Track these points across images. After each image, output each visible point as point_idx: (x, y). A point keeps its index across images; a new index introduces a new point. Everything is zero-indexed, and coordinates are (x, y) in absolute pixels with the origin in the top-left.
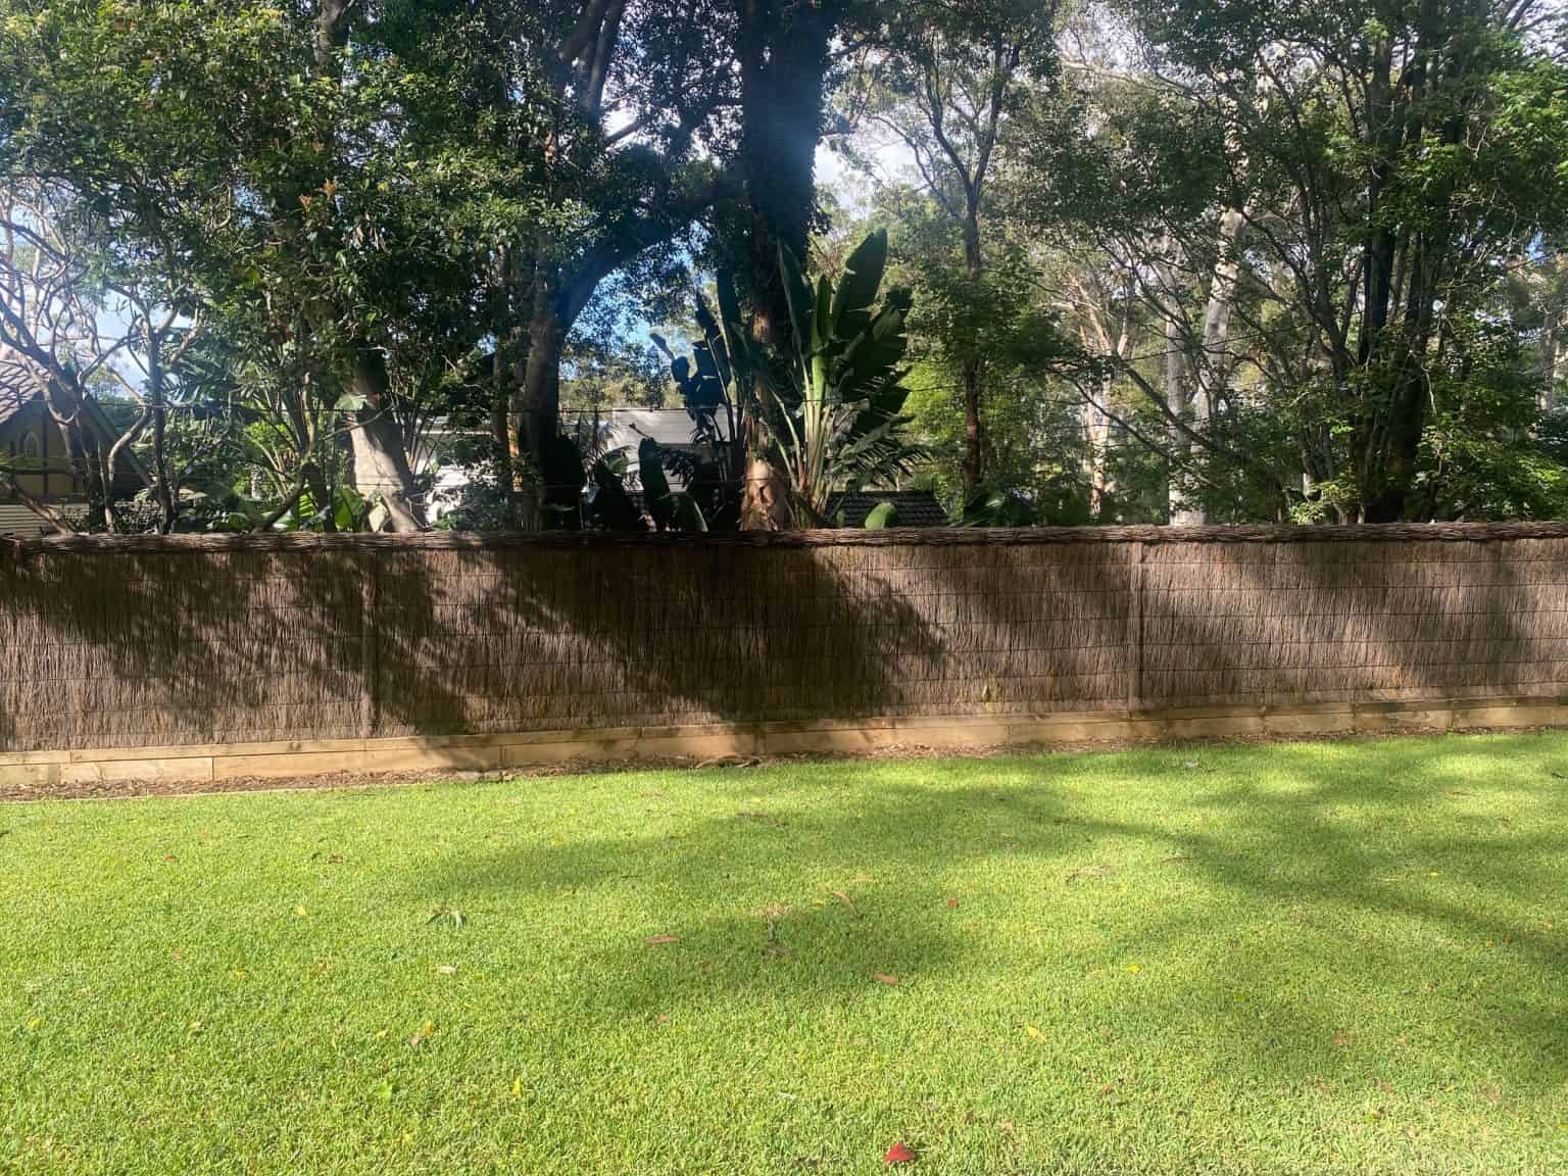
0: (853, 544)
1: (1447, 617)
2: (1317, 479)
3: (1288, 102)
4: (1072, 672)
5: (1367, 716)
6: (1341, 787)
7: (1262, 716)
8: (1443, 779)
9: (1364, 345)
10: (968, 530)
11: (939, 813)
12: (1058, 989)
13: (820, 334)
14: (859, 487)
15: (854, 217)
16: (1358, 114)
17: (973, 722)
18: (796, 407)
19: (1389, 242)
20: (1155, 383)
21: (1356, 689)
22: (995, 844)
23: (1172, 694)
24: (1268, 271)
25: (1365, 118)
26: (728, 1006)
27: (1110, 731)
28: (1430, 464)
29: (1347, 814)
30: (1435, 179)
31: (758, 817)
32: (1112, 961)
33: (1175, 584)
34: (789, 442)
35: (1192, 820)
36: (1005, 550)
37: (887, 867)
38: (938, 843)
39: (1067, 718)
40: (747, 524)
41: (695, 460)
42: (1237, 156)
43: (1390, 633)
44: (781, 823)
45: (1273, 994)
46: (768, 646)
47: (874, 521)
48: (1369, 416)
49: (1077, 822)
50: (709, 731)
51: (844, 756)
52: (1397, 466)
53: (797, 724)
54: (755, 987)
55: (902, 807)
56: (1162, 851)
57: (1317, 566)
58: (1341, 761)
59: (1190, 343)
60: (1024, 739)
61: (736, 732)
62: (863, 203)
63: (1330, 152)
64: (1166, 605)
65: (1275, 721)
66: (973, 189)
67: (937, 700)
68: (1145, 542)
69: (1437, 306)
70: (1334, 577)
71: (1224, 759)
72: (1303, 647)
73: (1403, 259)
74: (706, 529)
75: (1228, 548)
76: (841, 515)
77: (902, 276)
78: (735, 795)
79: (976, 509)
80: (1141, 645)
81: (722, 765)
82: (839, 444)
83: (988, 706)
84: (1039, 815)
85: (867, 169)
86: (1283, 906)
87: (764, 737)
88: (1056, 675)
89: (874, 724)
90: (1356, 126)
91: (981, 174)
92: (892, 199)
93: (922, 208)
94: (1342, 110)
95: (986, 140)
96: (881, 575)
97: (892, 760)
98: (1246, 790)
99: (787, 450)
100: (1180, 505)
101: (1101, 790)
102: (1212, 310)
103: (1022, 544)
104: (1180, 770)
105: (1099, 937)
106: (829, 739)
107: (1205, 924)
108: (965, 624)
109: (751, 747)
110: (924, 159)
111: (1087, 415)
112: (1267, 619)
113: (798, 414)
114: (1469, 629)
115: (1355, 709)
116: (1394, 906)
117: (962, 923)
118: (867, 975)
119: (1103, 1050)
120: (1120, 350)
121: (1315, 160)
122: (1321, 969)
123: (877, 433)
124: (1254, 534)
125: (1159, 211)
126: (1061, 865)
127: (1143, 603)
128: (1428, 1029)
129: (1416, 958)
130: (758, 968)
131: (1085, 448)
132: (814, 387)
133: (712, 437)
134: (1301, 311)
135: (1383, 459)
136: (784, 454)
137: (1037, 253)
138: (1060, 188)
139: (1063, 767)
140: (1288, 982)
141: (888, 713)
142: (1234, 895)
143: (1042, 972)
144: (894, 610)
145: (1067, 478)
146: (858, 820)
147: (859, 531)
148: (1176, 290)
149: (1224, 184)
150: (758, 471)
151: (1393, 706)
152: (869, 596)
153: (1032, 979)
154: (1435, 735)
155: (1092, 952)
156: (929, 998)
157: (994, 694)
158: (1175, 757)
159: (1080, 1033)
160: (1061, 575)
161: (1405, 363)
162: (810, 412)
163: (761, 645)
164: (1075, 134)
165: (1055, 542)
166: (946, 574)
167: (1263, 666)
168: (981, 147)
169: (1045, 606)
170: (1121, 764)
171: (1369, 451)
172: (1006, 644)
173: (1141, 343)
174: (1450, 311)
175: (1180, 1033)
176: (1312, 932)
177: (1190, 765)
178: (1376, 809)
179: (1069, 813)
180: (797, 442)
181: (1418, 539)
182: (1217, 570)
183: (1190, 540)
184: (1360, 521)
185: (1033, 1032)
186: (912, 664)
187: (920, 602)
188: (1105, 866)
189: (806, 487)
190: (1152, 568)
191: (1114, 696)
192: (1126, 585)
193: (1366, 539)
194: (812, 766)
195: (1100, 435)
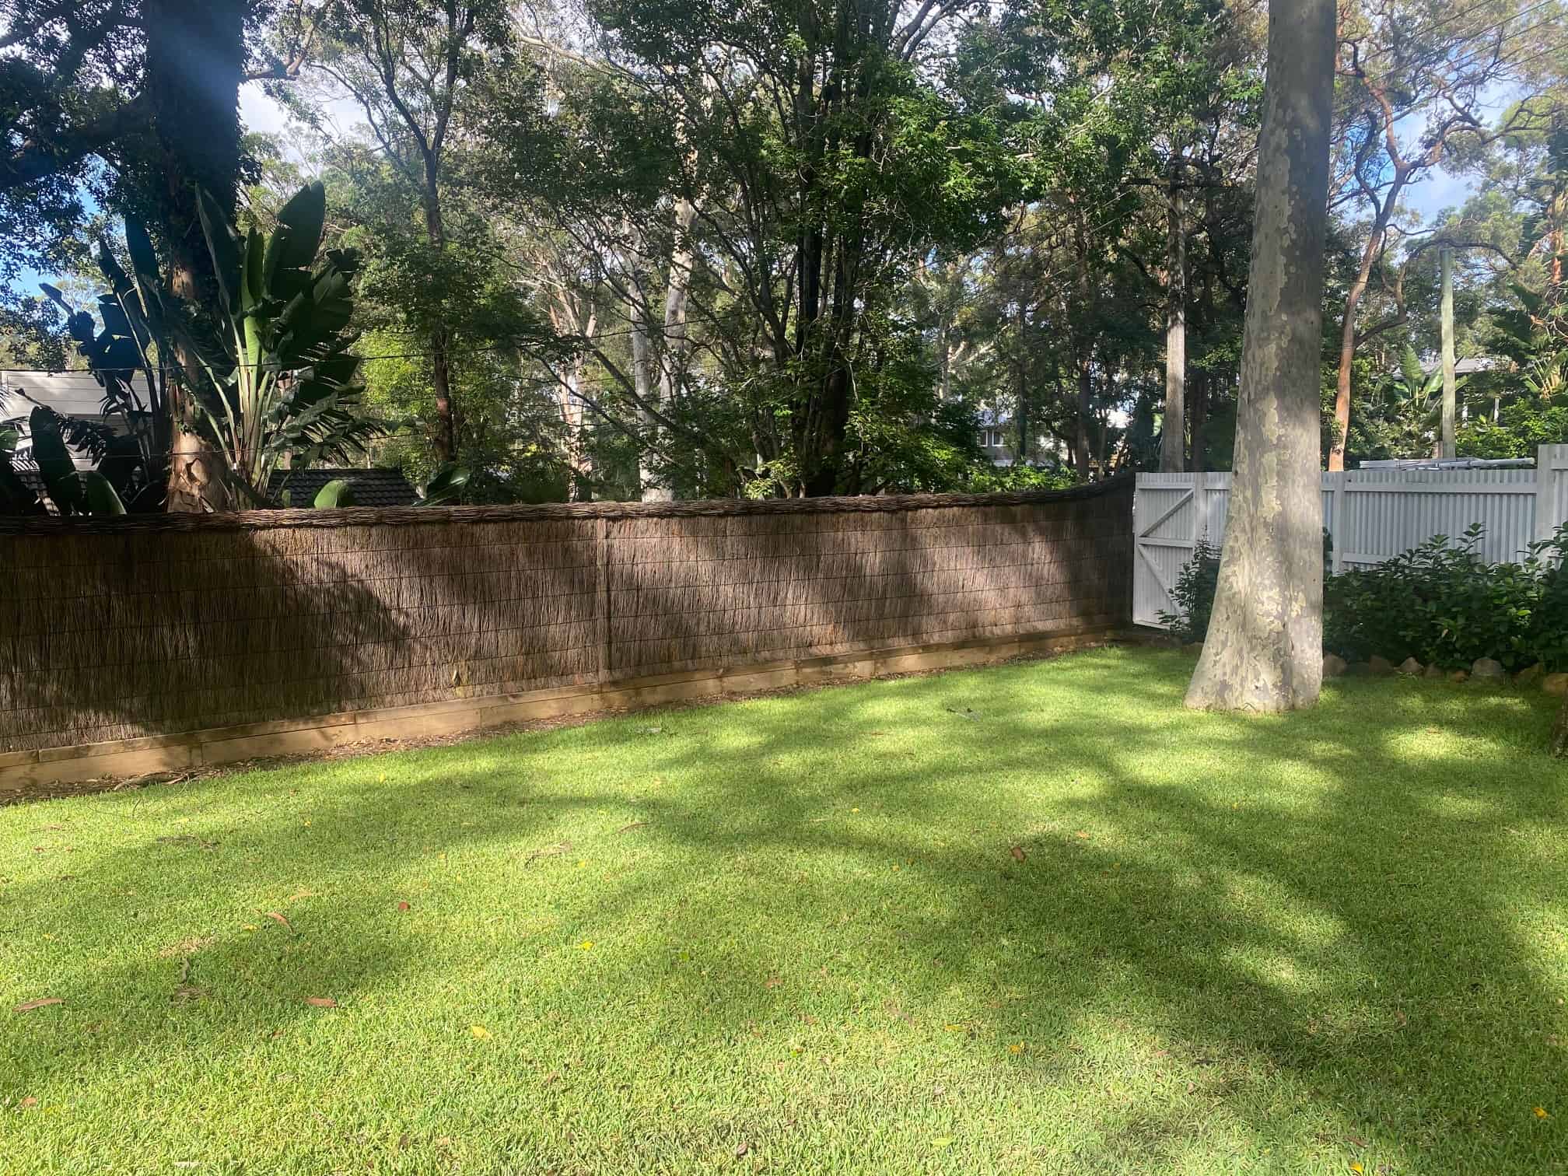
0: (299, 526)
1: (868, 578)
2: (766, 459)
3: (728, 102)
4: (544, 650)
5: (808, 670)
6: (785, 738)
7: (720, 678)
8: (864, 722)
9: (800, 335)
10: (432, 507)
11: (397, 809)
12: (508, 981)
13: (251, 292)
14: (306, 464)
15: (304, 173)
16: (788, 121)
17: (444, 709)
18: (228, 373)
19: (817, 243)
20: (622, 365)
21: (798, 647)
22: (454, 835)
23: (639, 663)
24: (719, 262)
25: (794, 125)
26: (121, 1069)
27: (583, 704)
28: (855, 444)
29: (788, 762)
30: (850, 187)
31: (183, 840)
32: (566, 941)
33: (638, 559)
34: (220, 412)
35: (652, 785)
36: (470, 529)
37: (333, 876)
38: (393, 842)
39: (541, 695)
40: (175, 505)
41: (107, 432)
42: (686, 150)
43: (823, 596)
44: (211, 844)
45: (715, 947)
46: (201, 644)
47: (325, 499)
48: (804, 401)
49: (543, 800)
50: (129, 746)
51: (300, 759)
52: (829, 447)
53: (240, 729)
54: (159, 1040)
55: (357, 806)
56: (623, 819)
57: (762, 539)
58: (785, 714)
59: (652, 327)
60: (497, 721)
61: (165, 745)
62: (312, 159)
63: (764, 152)
64: (631, 576)
65: (732, 682)
66: (431, 156)
67: (403, 690)
68: (609, 519)
69: (858, 304)
70: (776, 549)
71: (685, 721)
72: (754, 611)
73: (828, 260)
74: (124, 512)
75: (685, 522)
76: (286, 495)
77: (361, 240)
78: (156, 817)
79: (440, 487)
80: (609, 618)
81: (144, 784)
82: (280, 416)
83: (459, 691)
84: (505, 797)
85: (313, 121)
86: (729, 859)
87: (200, 747)
88: (527, 654)
89: (333, 721)
90: (787, 133)
91: (439, 139)
92: (344, 157)
93: (377, 170)
94: (774, 115)
95: (444, 106)
96: (334, 559)
97: (354, 757)
98: (702, 750)
99: (219, 423)
100: (648, 483)
101: (568, 765)
102: (670, 298)
103: (487, 522)
104: (644, 736)
105: (555, 918)
106: (282, 742)
107: (657, 887)
108: (430, 607)
109: (185, 759)
110: (377, 118)
111: (561, 396)
112: (721, 588)
113: (231, 381)
114: (885, 591)
115: (798, 666)
116: (822, 845)
117: (412, 925)
118: (299, 1002)
119: (551, 1037)
120: (589, 333)
121: (754, 162)
122: (758, 915)
123: (323, 404)
124: (706, 509)
125: (616, 195)
126: (521, 847)
127: (609, 577)
128: (846, 957)
129: (838, 891)
130: (164, 1017)
131: (562, 428)
132: (248, 352)
133: (128, 406)
134: (747, 303)
135: (818, 440)
136: (215, 426)
137: (501, 227)
138: (519, 162)
139: (534, 745)
140: (729, 933)
141: (349, 707)
142: (684, 853)
143: (494, 964)
144: (351, 596)
145: (543, 457)
146: (304, 829)
147: (306, 512)
148: (636, 274)
149: (676, 174)
150: (187, 445)
151: (828, 661)
152: (321, 582)
153: (482, 974)
154: (860, 683)
155: (547, 935)
156: (368, 1016)
157: (464, 678)
158: (640, 724)
159: (529, 1024)
160: (530, 554)
161: (832, 353)
162: (244, 378)
163: (191, 642)
164: (531, 108)
165: (521, 520)
166: (407, 555)
167: (719, 631)
168: (438, 114)
169: (514, 586)
170: (589, 736)
171: (806, 433)
172: (476, 625)
173: (609, 325)
174: (868, 307)
175: (627, 1004)
176: (752, 881)
177: (654, 730)
178: (811, 755)
179: (535, 792)
180: (231, 414)
181: (844, 511)
182: (676, 544)
183: (650, 515)
184: (802, 495)
185: (478, 1031)
186: (375, 653)
187: (380, 586)
188: (566, 843)
189: (243, 463)
190: (616, 543)
191: (586, 670)
192: (592, 562)
193: (802, 512)
194: (258, 773)
195: (575, 415)
